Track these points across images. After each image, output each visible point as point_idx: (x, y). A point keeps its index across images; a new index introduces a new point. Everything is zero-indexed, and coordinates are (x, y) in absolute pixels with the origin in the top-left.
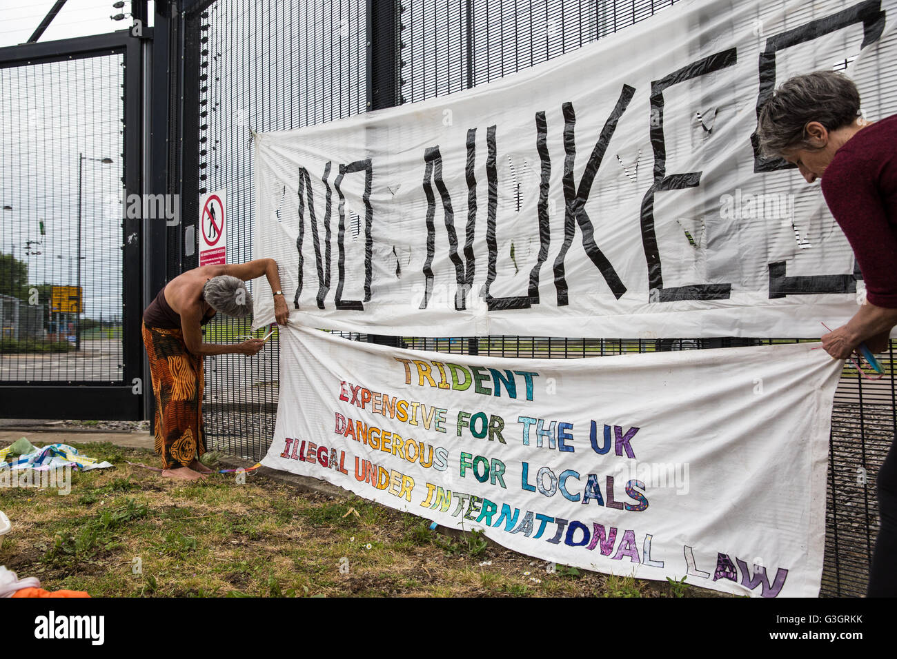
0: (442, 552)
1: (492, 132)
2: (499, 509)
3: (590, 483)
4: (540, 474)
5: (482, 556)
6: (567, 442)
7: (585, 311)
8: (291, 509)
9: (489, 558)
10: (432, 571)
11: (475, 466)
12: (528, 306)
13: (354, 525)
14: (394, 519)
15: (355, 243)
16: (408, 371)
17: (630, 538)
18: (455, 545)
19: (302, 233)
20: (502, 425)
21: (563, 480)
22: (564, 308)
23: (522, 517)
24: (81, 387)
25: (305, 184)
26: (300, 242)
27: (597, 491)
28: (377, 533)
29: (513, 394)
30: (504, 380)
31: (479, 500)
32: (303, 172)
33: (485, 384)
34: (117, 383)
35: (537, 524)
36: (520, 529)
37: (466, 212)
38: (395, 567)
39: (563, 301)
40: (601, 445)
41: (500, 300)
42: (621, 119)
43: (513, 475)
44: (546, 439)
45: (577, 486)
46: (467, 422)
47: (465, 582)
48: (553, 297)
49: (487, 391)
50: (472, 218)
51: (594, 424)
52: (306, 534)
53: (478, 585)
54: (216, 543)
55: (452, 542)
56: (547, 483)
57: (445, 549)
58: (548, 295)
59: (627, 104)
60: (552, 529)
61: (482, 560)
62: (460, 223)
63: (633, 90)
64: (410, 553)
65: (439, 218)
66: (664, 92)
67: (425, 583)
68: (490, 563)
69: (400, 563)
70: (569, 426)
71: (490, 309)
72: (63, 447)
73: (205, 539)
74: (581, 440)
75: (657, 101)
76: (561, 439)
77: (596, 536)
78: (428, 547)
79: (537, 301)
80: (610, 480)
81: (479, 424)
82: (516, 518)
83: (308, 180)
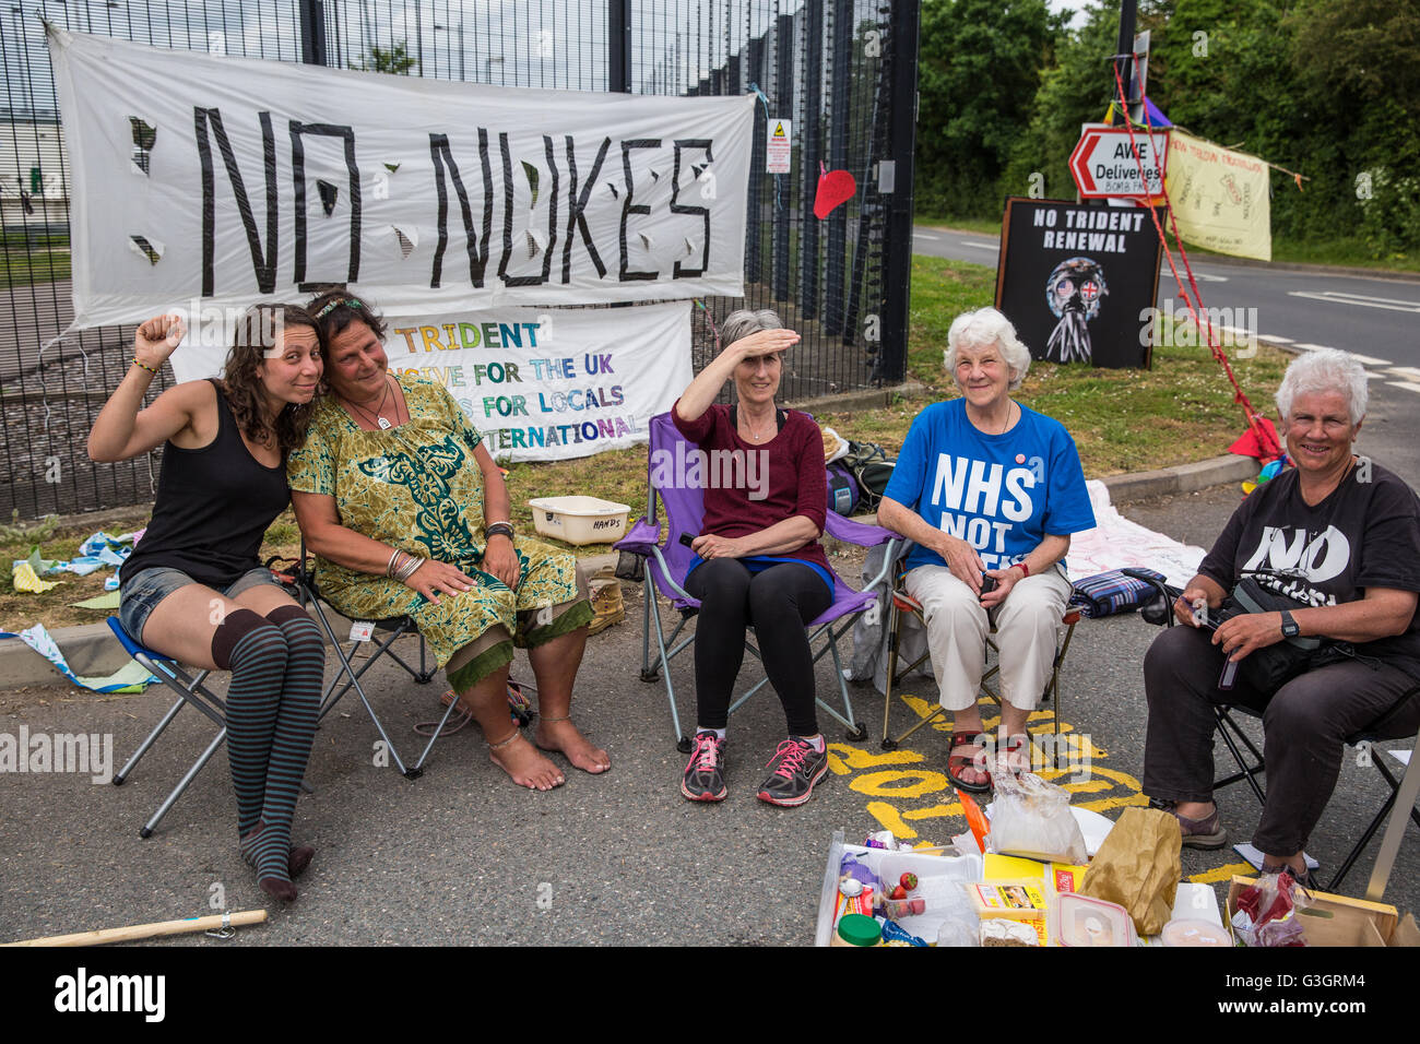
1: (503, 137)
2: (527, 432)
3: (588, 395)
4: (553, 398)
6: (570, 372)
11: (498, 406)
12: (539, 284)
16: (410, 343)
17: (620, 422)
19: (209, 196)
20: (516, 369)
21: (570, 398)
22: (565, 286)
23: (546, 432)
25: (211, 131)
27: (593, 400)
29: (518, 343)
30: (511, 335)
31: (507, 431)
32: (206, 114)
33: (493, 340)
35: (559, 433)
36: (550, 440)
37: (482, 201)
39: (566, 280)
40: (592, 369)
41: (516, 279)
42: (606, 159)
43: (533, 405)
44: (554, 373)
45: (581, 400)
46: (485, 371)
48: (559, 277)
49: (498, 345)
51: (587, 356)
56: (559, 403)
58: (555, 277)
59: (608, 148)
60: (571, 433)
62: (476, 211)
63: (611, 142)
65: (453, 203)
66: (630, 151)
70: (570, 360)
71: (507, 286)
74: (579, 367)
75: (626, 155)
76: (565, 371)
77: (602, 429)
79: (547, 280)
80: (601, 390)
81: (496, 373)
82: (542, 433)
83: (219, 127)
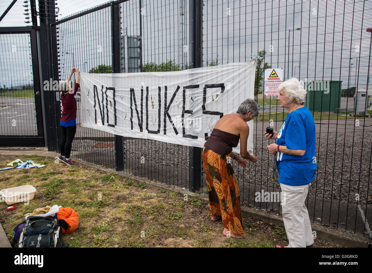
0: (135, 187)
1: (147, 88)
5: (144, 188)
7: (170, 137)
8: (97, 177)
9: (146, 188)
10: (133, 193)
12: (157, 133)
13: (113, 181)
14: (123, 178)
15: (111, 110)
18: (138, 185)
19: (95, 103)
24: (24, 137)
25: (95, 90)
26: (95, 106)
28: (119, 183)
32: (95, 86)
34: (36, 136)
37: (140, 107)
38: (125, 192)
39: (165, 134)
41: (151, 131)
42: (177, 93)
47: (140, 196)
50: (142, 108)
52: (103, 184)
53: (143, 196)
54: (83, 189)
55: (137, 185)
57: (136, 187)
58: (162, 132)
59: (178, 90)
61: (144, 189)
62: (139, 109)
63: (180, 87)
64: (128, 188)
65: (134, 107)
66: (186, 90)
67: (132, 196)
68: (146, 190)
69: (126, 191)
71: (148, 133)
72: (30, 161)
73: (80, 188)
75: (184, 91)
78: (132, 187)
79: (159, 133)
83: (96, 89)
